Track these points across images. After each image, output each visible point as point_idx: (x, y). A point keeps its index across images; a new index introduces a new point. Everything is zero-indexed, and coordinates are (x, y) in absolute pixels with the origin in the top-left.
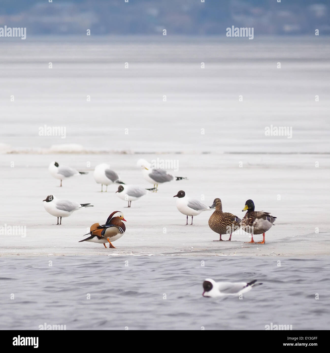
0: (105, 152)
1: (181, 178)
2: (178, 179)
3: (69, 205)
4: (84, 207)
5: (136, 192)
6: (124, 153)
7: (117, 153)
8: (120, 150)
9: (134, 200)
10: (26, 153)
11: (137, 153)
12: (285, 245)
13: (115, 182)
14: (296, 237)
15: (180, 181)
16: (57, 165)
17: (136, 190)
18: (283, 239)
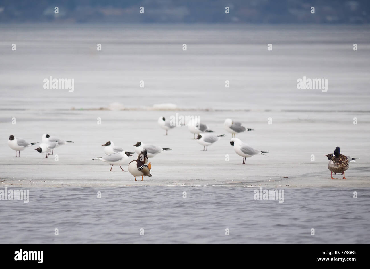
0: (193, 110)
1: (251, 129)
2: (249, 130)
3: (153, 149)
4: (165, 151)
5: (210, 139)
6: (207, 110)
7: (202, 110)
8: (205, 108)
9: (210, 145)
10: (135, 110)
11: (217, 111)
12: (301, 179)
13: (204, 131)
14: (314, 173)
15: (250, 131)
16: (164, 119)
17: (211, 138)
18: (303, 175)
